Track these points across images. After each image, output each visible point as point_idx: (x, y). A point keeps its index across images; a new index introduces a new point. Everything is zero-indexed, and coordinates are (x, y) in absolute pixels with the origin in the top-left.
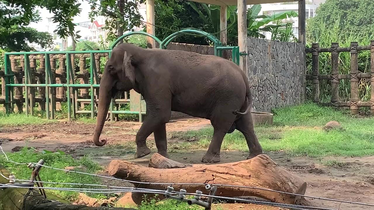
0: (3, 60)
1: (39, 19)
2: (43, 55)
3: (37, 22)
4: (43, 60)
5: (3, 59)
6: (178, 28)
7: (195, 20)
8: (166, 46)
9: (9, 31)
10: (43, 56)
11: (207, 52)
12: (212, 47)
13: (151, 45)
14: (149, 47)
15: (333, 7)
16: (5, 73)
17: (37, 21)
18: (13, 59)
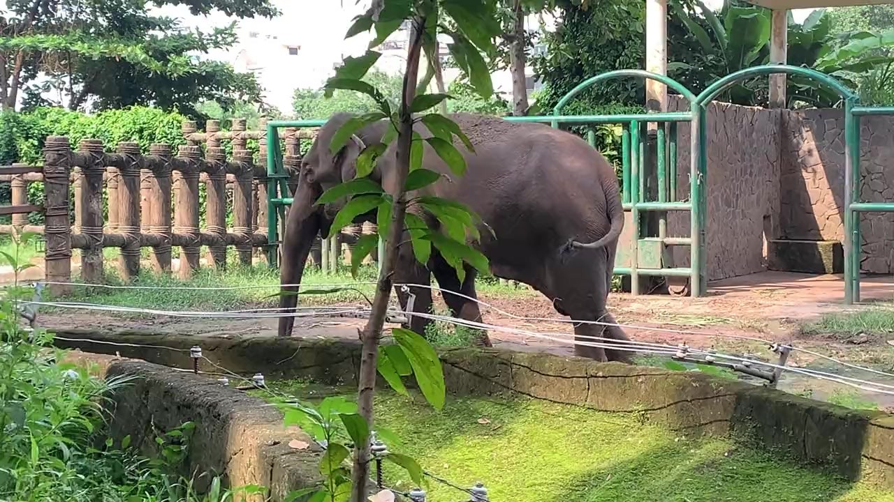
0: (185, 139)
1: (233, 42)
2: (294, 128)
3: (227, 50)
4: (293, 142)
5: (184, 137)
6: (637, 63)
7: (679, 43)
8: (704, 107)
9: (169, 69)
10: (295, 131)
11: (751, 123)
12: (760, 110)
13: (658, 102)
14: (652, 109)
15: (856, 21)
16: (270, 172)
17: (229, 47)
18: (213, 139)
